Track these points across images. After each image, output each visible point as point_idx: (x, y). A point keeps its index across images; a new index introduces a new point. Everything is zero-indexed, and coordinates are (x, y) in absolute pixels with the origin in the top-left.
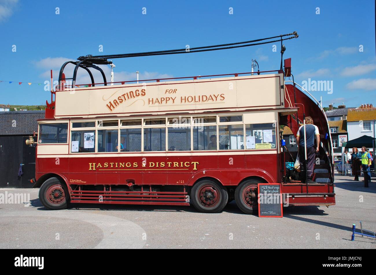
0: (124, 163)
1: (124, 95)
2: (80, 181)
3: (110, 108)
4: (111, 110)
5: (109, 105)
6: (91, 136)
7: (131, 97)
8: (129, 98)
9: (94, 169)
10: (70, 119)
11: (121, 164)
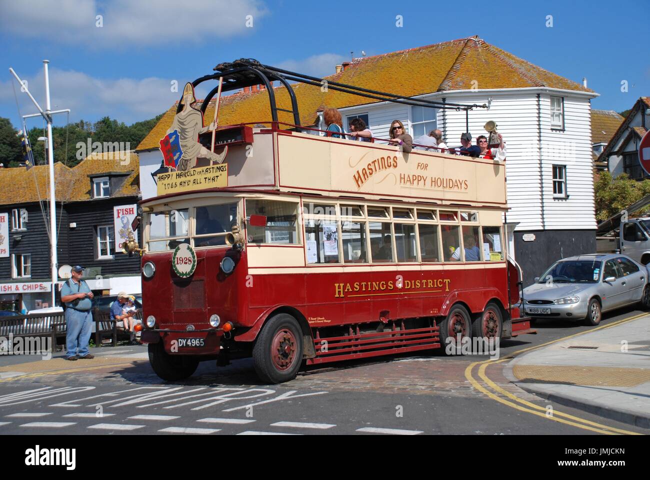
0: (378, 283)
1: (374, 162)
2: (322, 320)
3: (357, 181)
4: (359, 186)
5: (357, 177)
6: (333, 233)
7: (383, 168)
8: (380, 169)
9: (342, 295)
10: (300, 195)
11: (374, 283)
